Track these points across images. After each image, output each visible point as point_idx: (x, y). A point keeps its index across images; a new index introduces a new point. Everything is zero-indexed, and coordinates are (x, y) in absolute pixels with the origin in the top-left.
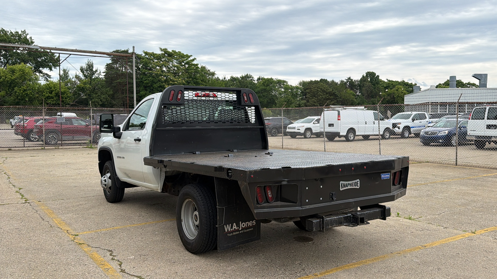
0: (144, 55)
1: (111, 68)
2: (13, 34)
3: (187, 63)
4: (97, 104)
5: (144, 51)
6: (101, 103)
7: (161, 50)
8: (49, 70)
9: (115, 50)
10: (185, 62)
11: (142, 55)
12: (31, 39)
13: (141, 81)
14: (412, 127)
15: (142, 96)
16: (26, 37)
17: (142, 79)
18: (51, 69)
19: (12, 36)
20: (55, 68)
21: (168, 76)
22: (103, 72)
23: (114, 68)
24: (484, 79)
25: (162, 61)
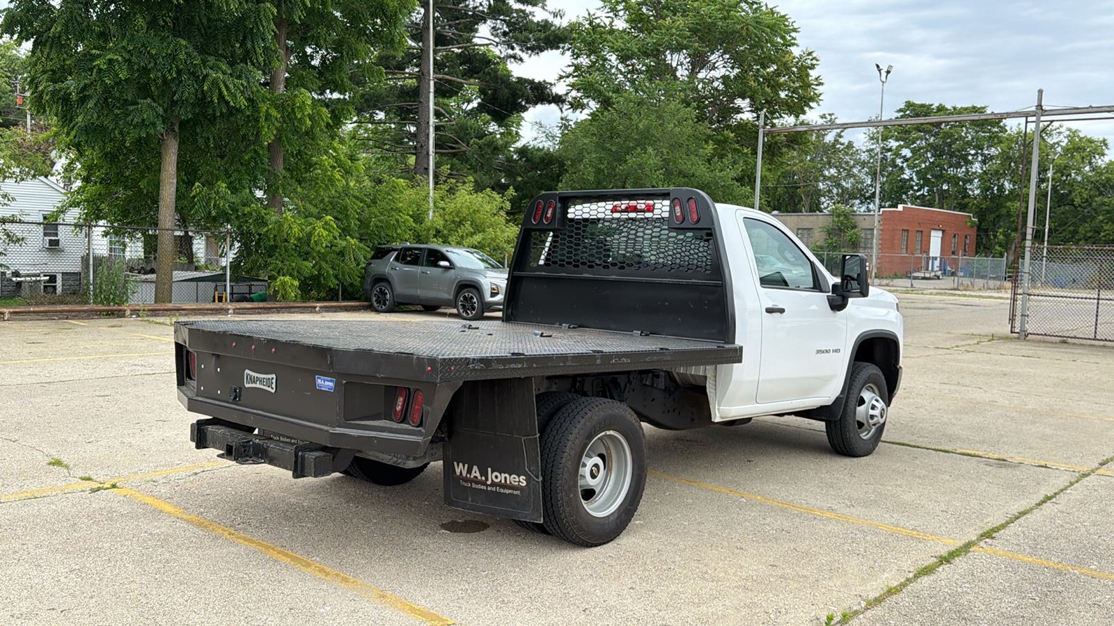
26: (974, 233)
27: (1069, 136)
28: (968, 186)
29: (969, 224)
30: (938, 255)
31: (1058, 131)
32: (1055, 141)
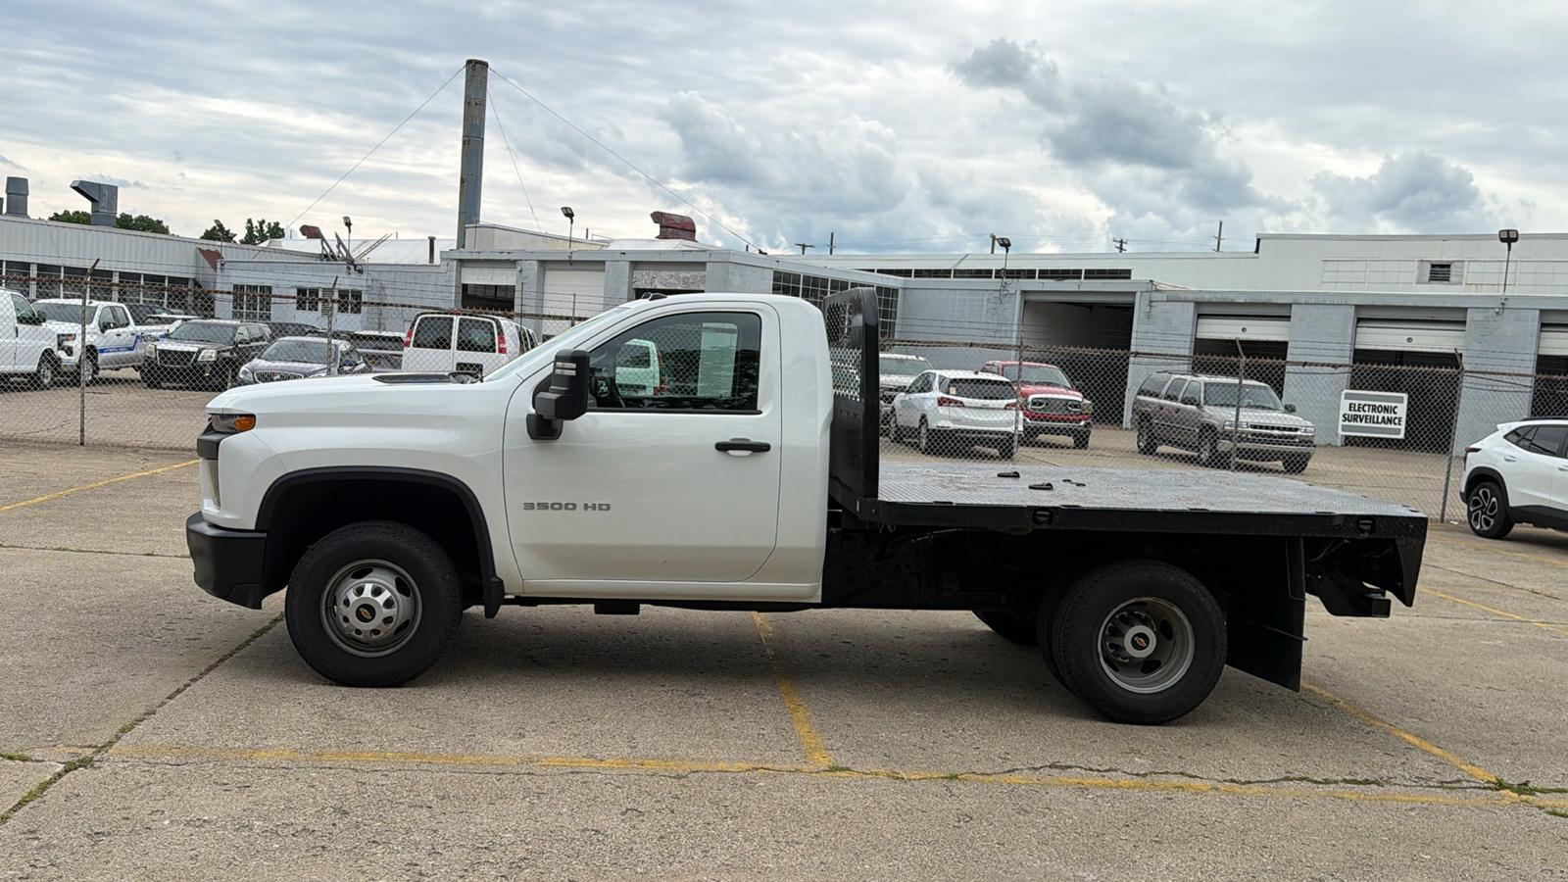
14: (102, 351)
24: (108, 201)
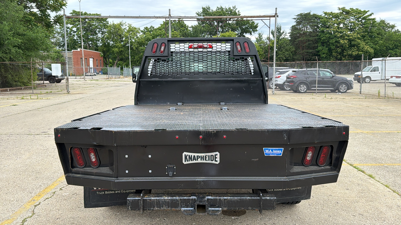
0: (324, 15)
1: (296, 29)
2: (227, 10)
3: (364, 18)
4: (282, 59)
5: (324, 12)
6: (285, 58)
7: (339, 9)
8: (250, 35)
9: (299, 14)
10: (362, 18)
11: (322, 16)
12: (239, 12)
13: (319, 38)
15: (320, 51)
16: (235, 11)
17: (320, 36)
18: (251, 34)
19: (226, 11)
20: (254, 33)
21: (344, 31)
22: (288, 33)
23: (297, 29)
25: (340, 19)
26: (102, 59)
27: (129, 26)
28: (98, 42)
29: (101, 56)
30: (92, 67)
31: (125, 24)
32: (125, 28)
